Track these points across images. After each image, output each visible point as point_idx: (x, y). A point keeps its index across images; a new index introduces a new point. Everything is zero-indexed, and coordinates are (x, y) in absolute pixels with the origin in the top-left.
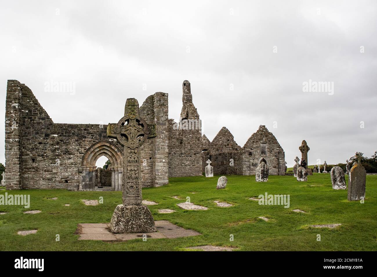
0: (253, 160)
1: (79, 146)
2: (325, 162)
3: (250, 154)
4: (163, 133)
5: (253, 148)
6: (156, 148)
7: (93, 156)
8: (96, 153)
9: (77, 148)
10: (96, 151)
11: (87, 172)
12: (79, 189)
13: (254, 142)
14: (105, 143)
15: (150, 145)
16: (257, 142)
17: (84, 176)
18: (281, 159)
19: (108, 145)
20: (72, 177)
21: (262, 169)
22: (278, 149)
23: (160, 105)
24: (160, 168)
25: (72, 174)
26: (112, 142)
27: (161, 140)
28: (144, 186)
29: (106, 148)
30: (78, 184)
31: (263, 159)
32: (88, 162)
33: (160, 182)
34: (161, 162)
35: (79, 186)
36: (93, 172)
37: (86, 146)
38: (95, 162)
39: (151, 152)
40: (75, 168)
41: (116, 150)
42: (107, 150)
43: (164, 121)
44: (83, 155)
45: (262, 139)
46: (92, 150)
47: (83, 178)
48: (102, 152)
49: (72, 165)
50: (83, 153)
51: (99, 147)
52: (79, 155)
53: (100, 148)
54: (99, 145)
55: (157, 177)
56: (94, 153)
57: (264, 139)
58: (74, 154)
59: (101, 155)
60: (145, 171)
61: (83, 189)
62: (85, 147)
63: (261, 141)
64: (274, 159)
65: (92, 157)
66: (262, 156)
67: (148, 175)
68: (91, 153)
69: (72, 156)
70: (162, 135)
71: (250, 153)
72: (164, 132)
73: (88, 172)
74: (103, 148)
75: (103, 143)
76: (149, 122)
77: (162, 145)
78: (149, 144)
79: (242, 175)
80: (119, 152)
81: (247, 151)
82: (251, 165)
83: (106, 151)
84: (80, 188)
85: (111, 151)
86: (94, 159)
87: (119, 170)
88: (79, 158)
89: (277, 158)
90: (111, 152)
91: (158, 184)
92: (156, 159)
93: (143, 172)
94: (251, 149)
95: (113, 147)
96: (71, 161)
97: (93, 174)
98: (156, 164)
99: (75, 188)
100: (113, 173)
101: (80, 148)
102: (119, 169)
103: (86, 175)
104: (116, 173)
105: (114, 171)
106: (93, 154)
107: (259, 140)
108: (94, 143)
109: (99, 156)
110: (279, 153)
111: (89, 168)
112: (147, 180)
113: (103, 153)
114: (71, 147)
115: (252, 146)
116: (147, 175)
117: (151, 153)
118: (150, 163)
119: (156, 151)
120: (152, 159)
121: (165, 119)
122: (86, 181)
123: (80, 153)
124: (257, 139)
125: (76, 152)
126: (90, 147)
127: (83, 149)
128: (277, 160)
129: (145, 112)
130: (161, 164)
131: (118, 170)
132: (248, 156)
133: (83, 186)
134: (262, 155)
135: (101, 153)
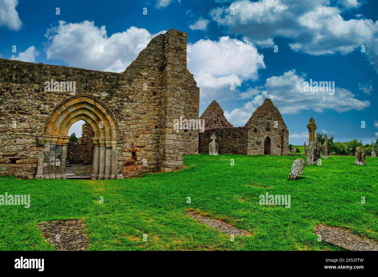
0: (258, 137)
1: (41, 100)
2: (305, 143)
3: (255, 131)
4: (178, 90)
5: (258, 123)
6: (168, 112)
7: (65, 119)
8: (69, 115)
9: (36, 104)
10: (70, 110)
11: (52, 146)
12: (37, 175)
13: (259, 117)
14: (87, 98)
15: (157, 106)
16: (262, 117)
17: (48, 152)
18: (285, 138)
19: (92, 102)
20: (25, 154)
21: (315, 148)
22: (282, 127)
23: (175, 48)
24: (172, 142)
25: (24, 149)
26: (99, 98)
27: (176, 99)
28: (145, 170)
29: (87, 107)
30: (34, 166)
31: (268, 136)
32: (55, 128)
33: (171, 163)
34: (173, 134)
35: (36, 169)
36: (62, 146)
37: (53, 101)
38: (67, 129)
39: (157, 117)
40: (30, 137)
41: (104, 111)
42: (89, 110)
43: (181, 72)
44: (46, 116)
45: (267, 115)
46: (64, 108)
47: (45, 155)
48: (80, 112)
49: (26, 133)
50: (47, 114)
51: (75, 105)
52: (39, 115)
53: (78, 107)
54: (76, 101)
55: (167, 155)
56: (67, 114)
57: (269, 114)
58: (31, 114)
59: (78, 118)
60: (148, 146)
61: (44, 174)
62: (52, 104)
63: (267, 117)
64: (278, 137)
65: (63, 121)
66: (267, 134)
67: (151, 152)
68: (62, 114)
69: (26, 117)
70: (176, 93)
71: (255, 128)
72: (180, 88)
73: (55, 146)
74: (83, 107)
75: (83, 98)
76: (156, 72)
77: (176, 108)
78: (155, 106)
79: (246, 154)
80: (108, 115)
81: (253, 127)
82: (256, 143)
83: (87, 113)
84: (38, 173)
85: (96, 113)
86: (67, 125)
87: (107, 144)
88: (39, 122)
89: (281, 137)
90: (95, 115)
91: (169, 166)
92: (167, 129)
93: (145, 148)
94: (256, 125)
95: (99, 107)
96: (25, 125)
97: (63, 150)
98: (166, 137)
99: (28, 173)
100: (97, 148)
101: (42, 105)
102: (107, 142)
103: (51, 150)
104: (101, 148)
105: (99, 144)
106: (64, 116)
107: (264, 115)
108: (68, 97)
109: (74, 119)
110: (283, 131)
111: (56, 139)
112: (150, 161)
113: (81, 115)
114: (25, 102)
115: (257, 121)
116: (150, 154)
117: (157, 120)
118: (156, 135)
119: (167, 117)
120: (158, 128)
121: (181, 70)
122: (51, 160)
123: (42, 113)
124: (262, 114)
125: (34, 111)
126: (61, 104)
127: (47, 106)
128: (281, 138)
129: (152, 57)
130: (174, 137)
131: (105, 144)
132: (253, 133)
133: (44, 170)
134: (266, 132)
135: (79, 116)
